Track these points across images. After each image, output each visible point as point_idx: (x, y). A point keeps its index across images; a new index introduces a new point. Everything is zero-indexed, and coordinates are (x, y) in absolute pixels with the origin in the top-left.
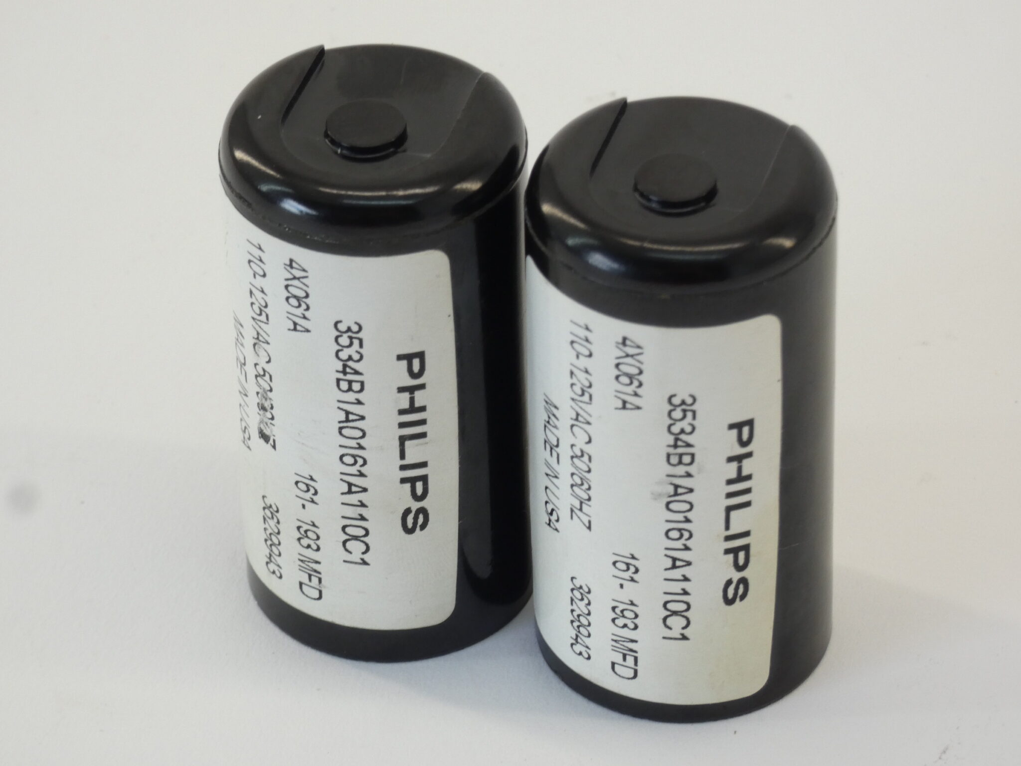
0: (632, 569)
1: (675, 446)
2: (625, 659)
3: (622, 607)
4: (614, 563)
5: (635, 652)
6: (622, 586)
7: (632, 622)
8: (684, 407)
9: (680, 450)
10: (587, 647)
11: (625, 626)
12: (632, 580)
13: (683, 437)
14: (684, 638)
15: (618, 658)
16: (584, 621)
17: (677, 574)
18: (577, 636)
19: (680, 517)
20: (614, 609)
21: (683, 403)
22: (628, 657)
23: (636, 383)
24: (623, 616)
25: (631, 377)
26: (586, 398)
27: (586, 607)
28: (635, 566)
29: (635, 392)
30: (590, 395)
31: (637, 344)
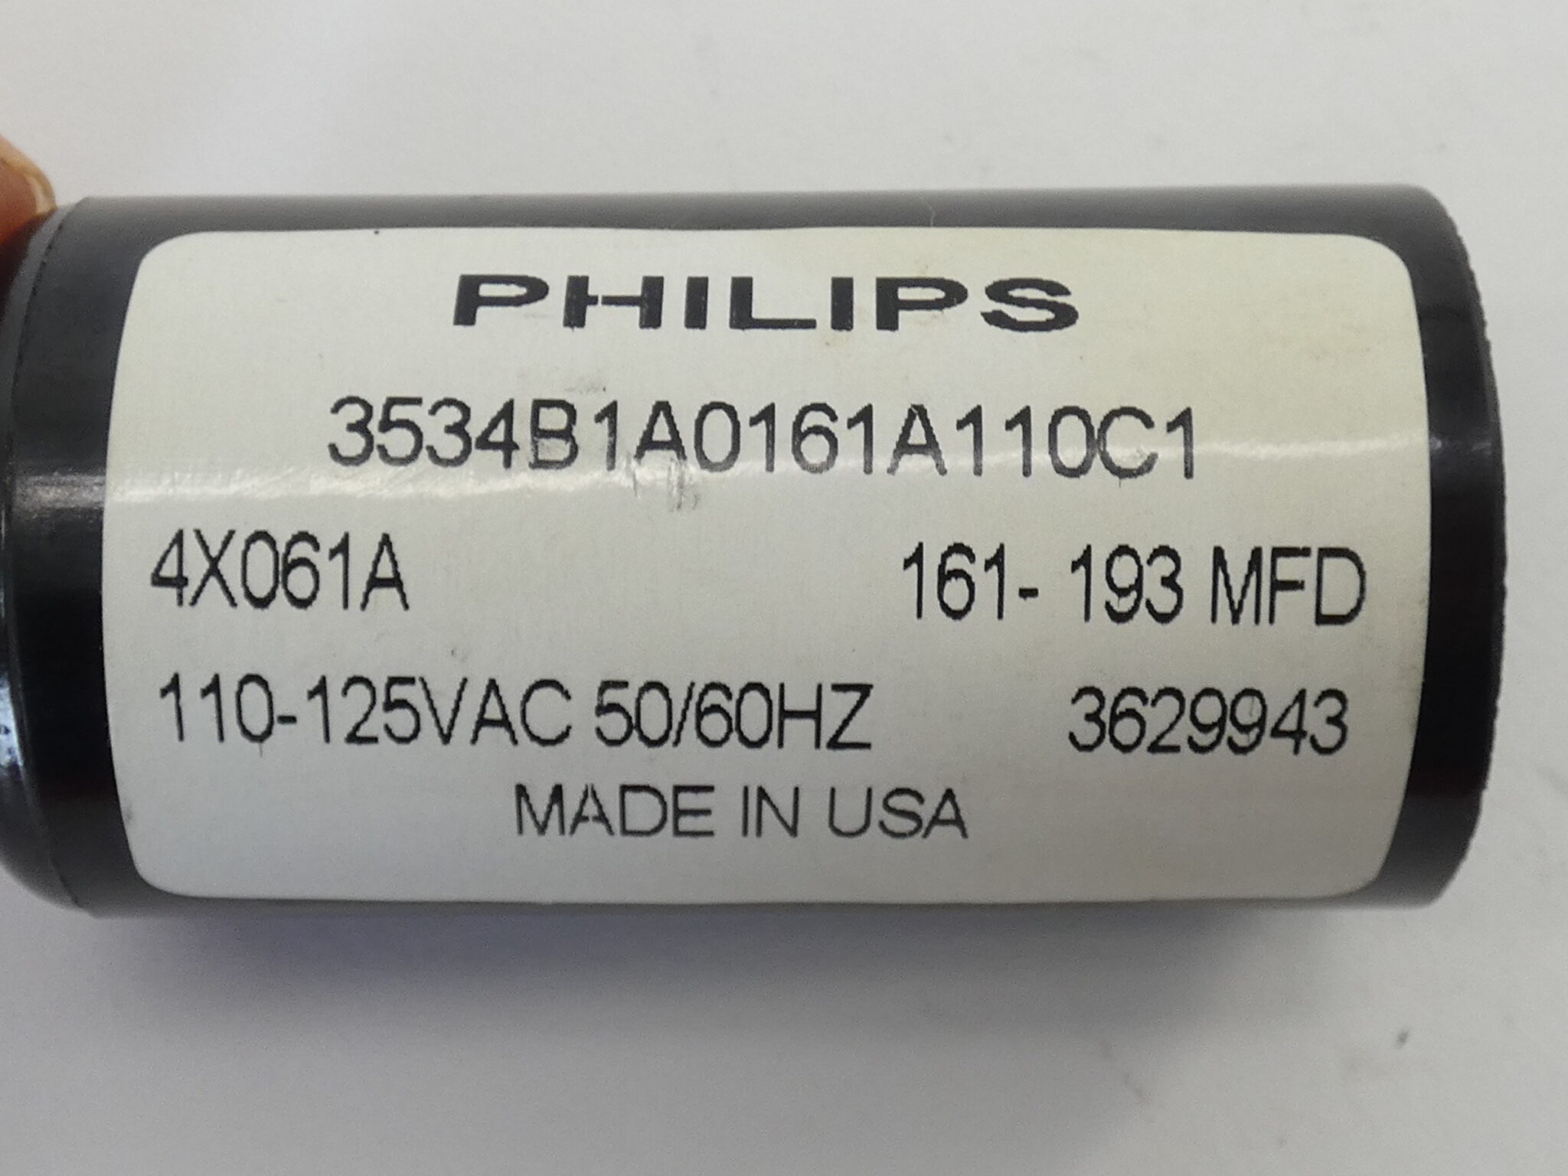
0: (956, 562)
1: (509, 447)
2: (1295, 585)
3: (1101, 592)
4: (957, 615)
5: (1257, 553)
6: (1027, 593)
7: (1150, 562)
8: (373, 426)
9: (522, 432)
10: (1301, 697)
11: (1169, 582)
12: (997, 560)
13: (475, 429)
14: (1183, 421)
15: (1295, 607)
16: (1209, 710)
17: (956, 446)
18: (1276, 732)
19: (754, 437)
20: (1119, 617)
21: (360, 427)
22: (1281, 576)
23: (302, 550)
24: (1138, 585)
25: (285, 567)
26: (413, 694)
27: (1154, 703)
28: (945, 556)
29: (333, 553)
30: (393, 681)
31: (166, 547)
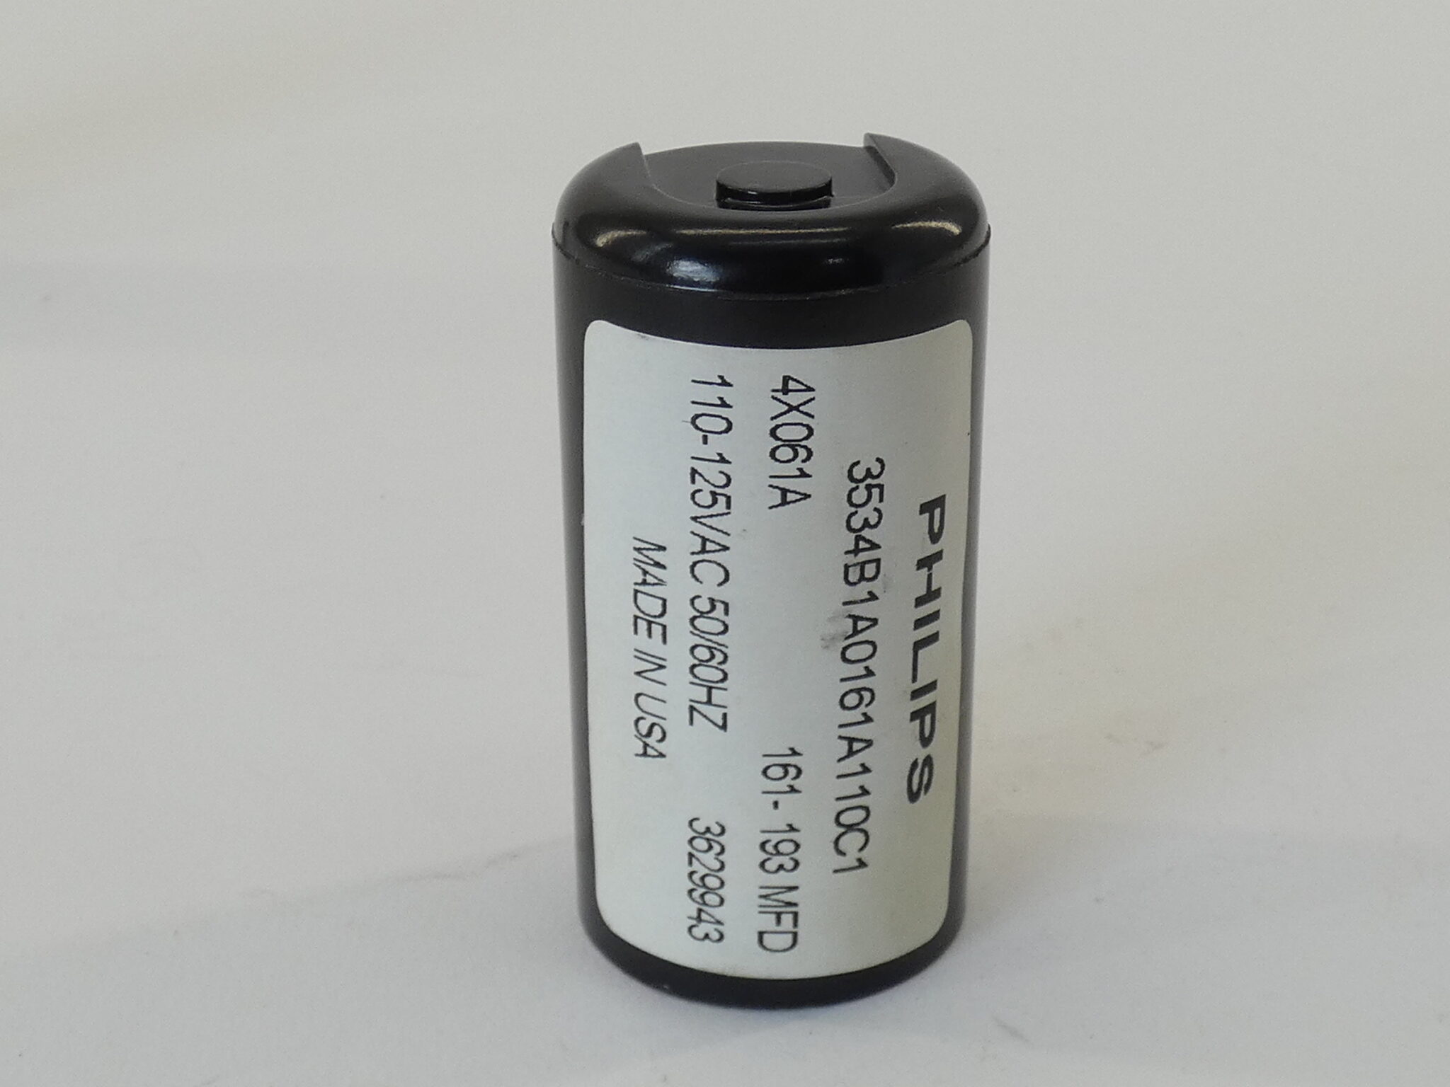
0: (792, 771)
1: (856, 551)
2: (779, 921)
3: (775, 838)
4: (765, 772)
5: (795, 905)
6: (776, 804)
7: (792, 859)
8: (869, 481)
9: (863, 557)
10: (719, 922)
11: (781, 867)
12: (793, 790)
13: (867, 533)
14: (862, 864)
15: (769, 922)
16: (712, 882)
17: (853, 764)
18: (700, 911)
19: (859, 669)
20: (763, 845)
21: (869, 474)
22: (783, 917)
23: (803, 453)
24: (779, 853)
25: (793, 445)
26: (721, 505)
27: (717, 859)
28: (795, 766)
29: (800, 470)
30: (728, 498)
31: (805, 383)
